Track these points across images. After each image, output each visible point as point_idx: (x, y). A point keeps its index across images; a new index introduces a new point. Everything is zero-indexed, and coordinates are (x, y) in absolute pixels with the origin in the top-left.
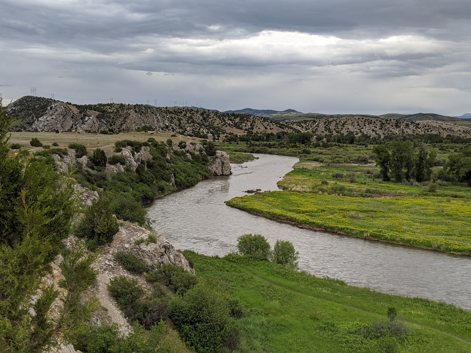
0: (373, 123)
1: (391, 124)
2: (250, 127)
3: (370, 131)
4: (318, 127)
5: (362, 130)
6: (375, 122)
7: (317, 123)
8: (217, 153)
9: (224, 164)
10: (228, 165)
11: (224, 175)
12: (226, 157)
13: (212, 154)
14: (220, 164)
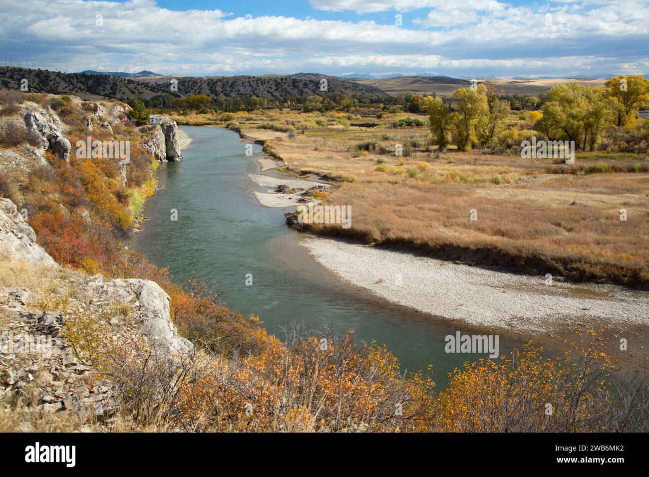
0: (267, 83)
1: (287, 84)
2: (111, 91)
3: (265, 92)
4: (201, 89)
5: (256, 91)
6: (269, 82)
7: (198, 85)
8: (151, 120)
9: (170, 138)
10: (177, 139)
11: (170, 158)
12: (171, 125)
13: (145, 121)
14: (163, 138)
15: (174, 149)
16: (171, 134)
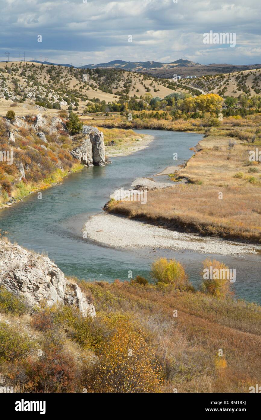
7: (225, 80)
8: (84, 130)
9: (96, 146)
10: (102, 147)
11: (96, 164)
12: (98, 135)
13: (77, 131)
14: (90, 146)
15: (100, 156)
16: (98, 143)
